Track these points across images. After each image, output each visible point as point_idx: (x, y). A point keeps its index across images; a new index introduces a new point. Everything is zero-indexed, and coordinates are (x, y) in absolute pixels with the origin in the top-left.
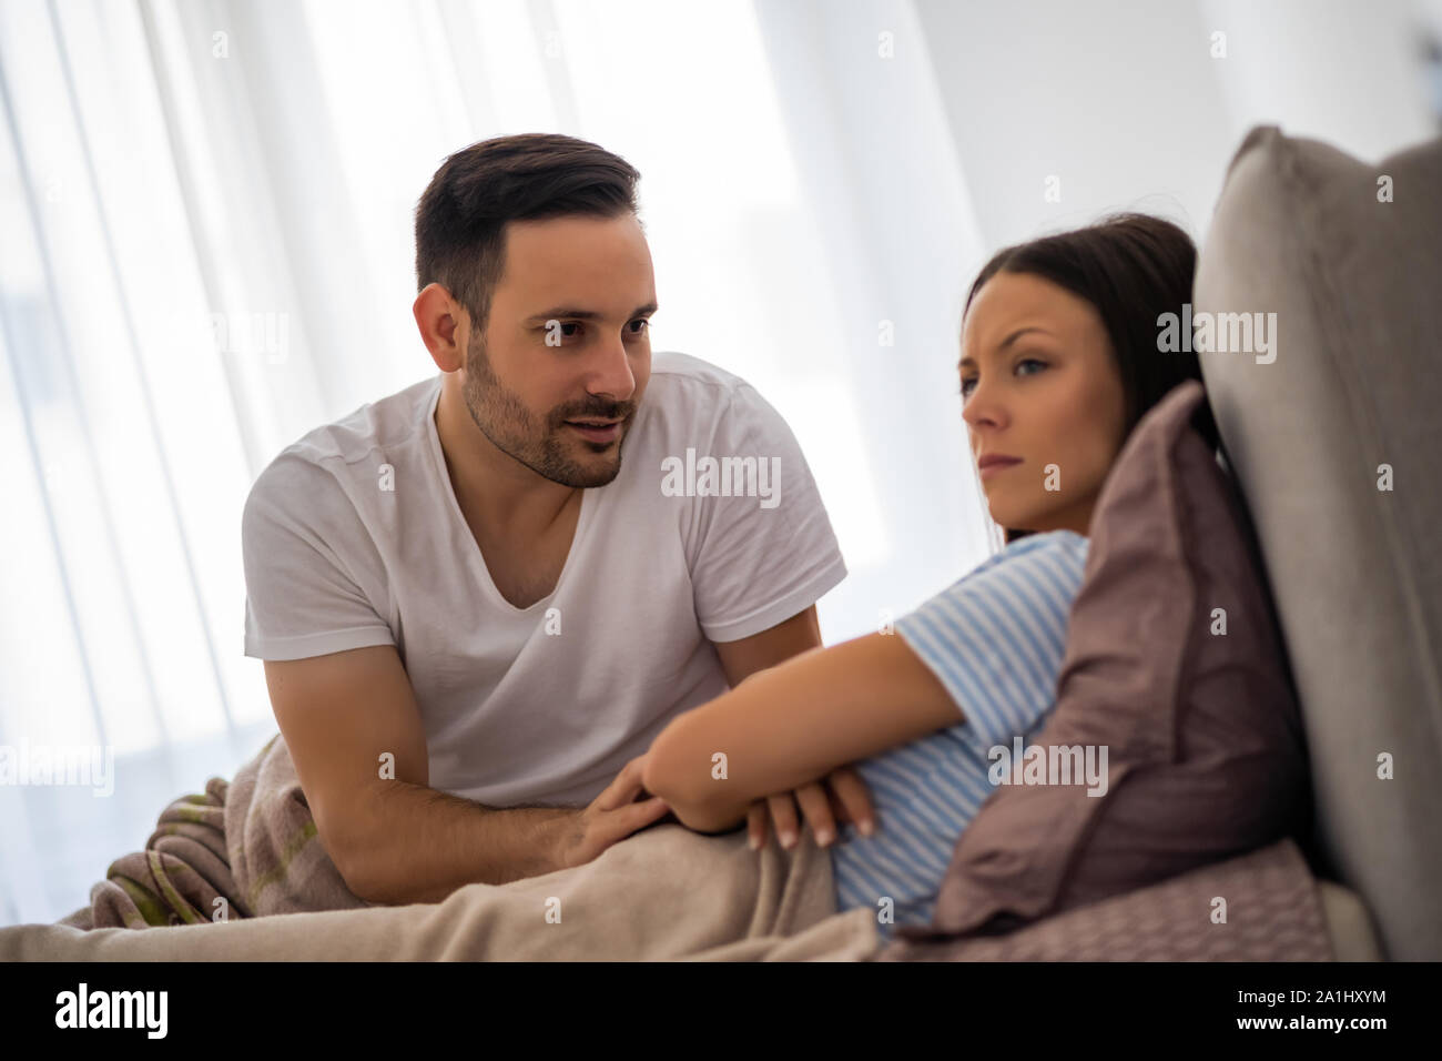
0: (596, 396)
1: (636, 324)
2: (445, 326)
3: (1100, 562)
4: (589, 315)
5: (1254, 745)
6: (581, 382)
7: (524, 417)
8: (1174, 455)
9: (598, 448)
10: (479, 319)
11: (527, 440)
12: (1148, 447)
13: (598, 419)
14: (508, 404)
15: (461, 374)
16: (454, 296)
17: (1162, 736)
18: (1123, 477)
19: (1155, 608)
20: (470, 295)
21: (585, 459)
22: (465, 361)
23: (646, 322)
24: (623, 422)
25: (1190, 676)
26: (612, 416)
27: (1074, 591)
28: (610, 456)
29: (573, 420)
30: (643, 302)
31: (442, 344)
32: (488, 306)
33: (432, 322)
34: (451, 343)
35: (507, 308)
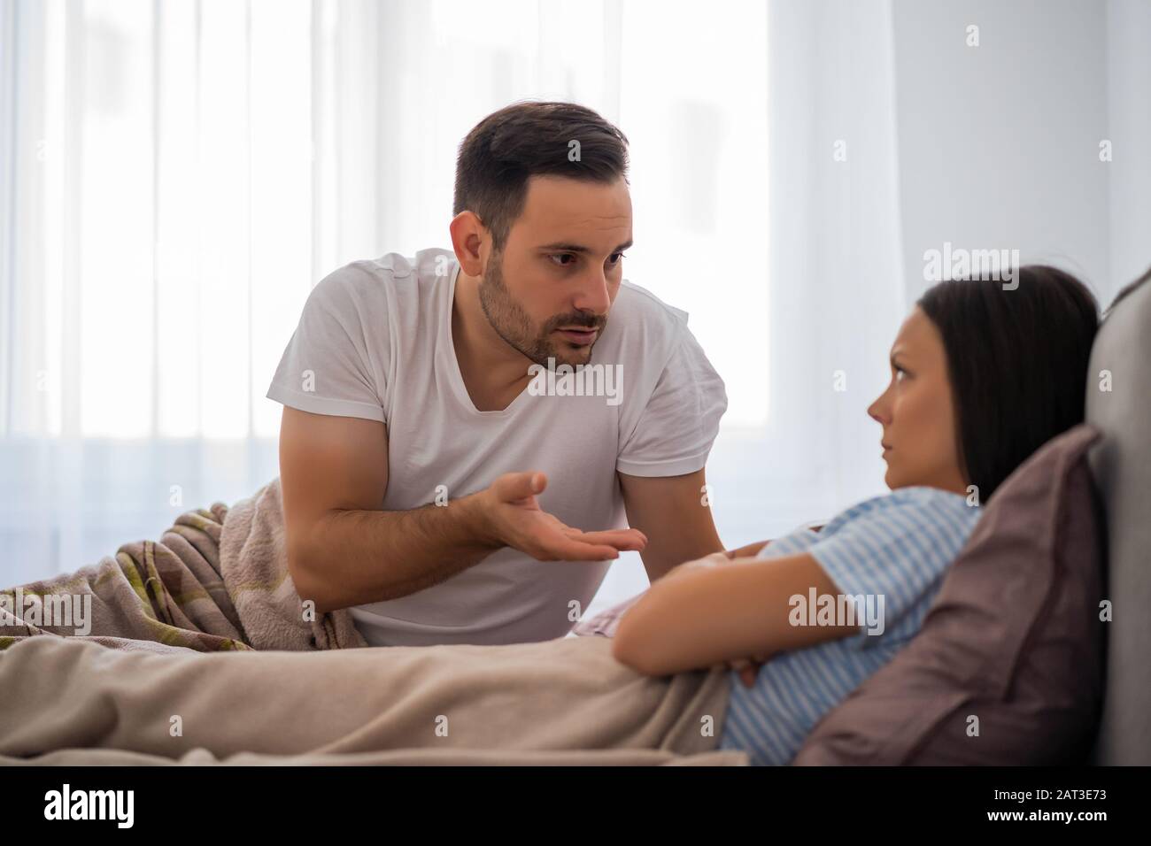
0: (581, 311)
1: (615, 257)
2: (473, 241)
3: (986, 533)
4: (583, 250)
6: (571, 300)
7: (525, 320)
9: (576, 347)
10: (499, 243)
11: (524, 335)
13: (580, 328)
14: (514, 308)
15: (479, 279)
16: (483, 223)
17: (1000, 678)
19: (1020, 582)
20: (495, 224)
21: (566, 353)
22: (484, 271)
23: (621, 255)
24: (598, 331)
25: (1032, 640)
26: (590, 326)
28: (583, 352)
29: (563, 328)
30: (623, 241)
31: (468, 256)
32: (507, 234)
33: (463, 238)
34: (476, 256)
35: (522, 239)
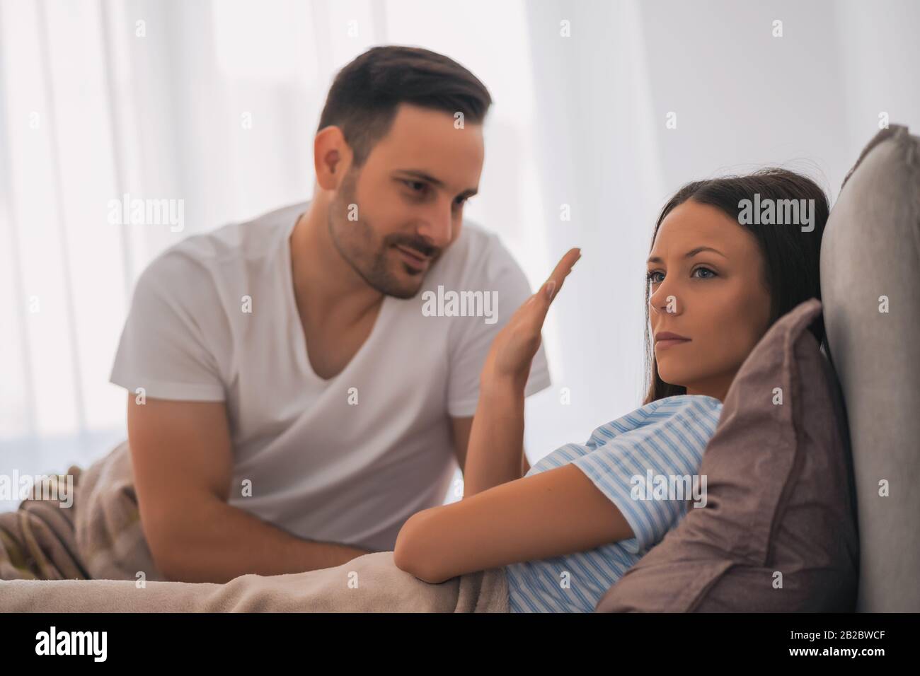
0: (422, 237)
2: (333, 157)
4: (435, 181)
5: (823, 561)
6: (415, 225)
7: (368, 234)
8: (795, 347)
9: (411, 271)
11: (365, 250)
12: (778, 340)
13: (417, 252)
15: (333, 194)
16: (346, 140)
18: (756, 360)
19: (767, 455)
20: (358, 142)
21: (400, 276)
22: (339, 186)
23: (467, 199)
24: (431, 260)
25: (785, 505)
26: (426, 254)
27: (706, 439)
28: (417, 279)
29: (402, 247)
30: (471, 188)
31: (326, 169)
34: (332, 171)
